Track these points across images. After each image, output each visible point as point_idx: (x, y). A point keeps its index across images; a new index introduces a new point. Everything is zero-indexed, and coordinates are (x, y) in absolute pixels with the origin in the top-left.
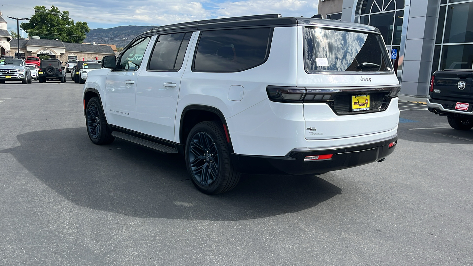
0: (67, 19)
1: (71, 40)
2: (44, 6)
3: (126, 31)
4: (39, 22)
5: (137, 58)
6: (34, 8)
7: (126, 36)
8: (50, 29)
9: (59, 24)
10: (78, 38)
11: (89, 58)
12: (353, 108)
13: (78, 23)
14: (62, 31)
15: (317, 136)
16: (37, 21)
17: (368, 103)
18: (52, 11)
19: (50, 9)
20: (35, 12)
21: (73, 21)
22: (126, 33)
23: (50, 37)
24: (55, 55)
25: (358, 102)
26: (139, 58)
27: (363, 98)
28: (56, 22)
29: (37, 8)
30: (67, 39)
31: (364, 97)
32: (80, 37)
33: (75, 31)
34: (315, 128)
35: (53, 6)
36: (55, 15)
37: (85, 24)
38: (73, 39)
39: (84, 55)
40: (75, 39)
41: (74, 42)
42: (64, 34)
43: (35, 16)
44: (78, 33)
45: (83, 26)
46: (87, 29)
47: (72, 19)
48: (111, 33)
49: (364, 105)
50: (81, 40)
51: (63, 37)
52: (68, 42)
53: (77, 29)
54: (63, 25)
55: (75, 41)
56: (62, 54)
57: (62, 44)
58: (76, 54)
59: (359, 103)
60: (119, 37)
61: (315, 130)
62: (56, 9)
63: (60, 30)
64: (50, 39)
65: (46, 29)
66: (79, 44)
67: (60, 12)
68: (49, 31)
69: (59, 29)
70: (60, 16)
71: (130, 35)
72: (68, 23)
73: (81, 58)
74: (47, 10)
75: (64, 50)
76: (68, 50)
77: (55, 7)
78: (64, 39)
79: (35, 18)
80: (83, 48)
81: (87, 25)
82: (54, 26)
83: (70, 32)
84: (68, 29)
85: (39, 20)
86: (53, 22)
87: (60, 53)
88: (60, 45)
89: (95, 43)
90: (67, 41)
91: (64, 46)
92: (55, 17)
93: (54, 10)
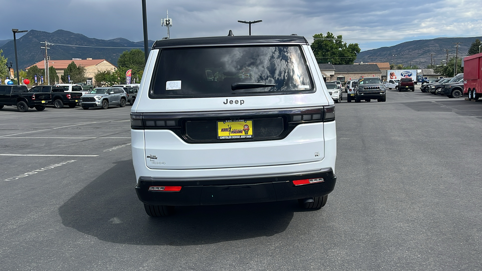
0: (340, 42)
1: (342, 62)
2: (321, 34)
3: (410, 47)
4: (317, 48)
5: (404, 73)
6: (313, 37)
7: (410, 51)
8: (325, 54)
9: (333, 48)
10: (348, 60)
11: (355, 77)
12: (219, 136)
13: (350, 45)
14: (335, 54)
15: (159, 165)
16: (315, 48)
17: (248, 129)
18: (327, 37)
19: (326, 35)
20: (314, 40)
21: (346, 44)
22: (409, 49)
23: (325, 61)
24: (326, 78)
25: (230, 128)
26: (406, 73)
27: (240, 124)
28: (330, 47)
29: (315, 37)
30: (339, 62)
31: (243, 122)
32: (351, 58)
33: (346, 53)
34: (155, 156)
35: (328, 33)
36: (330, 41)
37: (356, 45)
38: (344, 61)
39: (351, 75)
40: (345, 60)
41: (345, 64)
42: (337, 57)
43: (313, 43)
44: (349, 55)
45: (354, 47)
46: (358, 50)
47: (345, 42)
48: (394, 51)
49: (241, 132)
50: (351, 61)
51: (335, 60)
52: (340, 64)
53: (348, 51)
54: (336, 48)
55: (345, 62)
56: (332, 76)
57: (332, 66)
58: (344, 75)
59: (231, 130)
60: (403, 54)
61: (156, 158)
62: (331, 34)
63: (334, 53)
64: (325, 63)
65: (322, 54)
66: (350, 65)
67: (334, 37)
68: (323, 56)
69: (332, 52)
70: (334, 41)
71: (414, 51)
72: (341, 46)
73: (349, 78)
74: (324, 37)
75: (334, 72)
76: (338, 71)
77: (330, 33)
78: (336, 62)
79: (313, 46)
80: (351, 68)
81: (358, 46)
82: (328, 51)
83: (341, 55)
84: (340, 52)
85: (317, 46)
86: (327, 47)
87: (330, 75)
88: (330, 68)
89: (362, 62)
90: (338, 63)
91: (334, 68)
92: (330, 42)
93: (330, 36)
